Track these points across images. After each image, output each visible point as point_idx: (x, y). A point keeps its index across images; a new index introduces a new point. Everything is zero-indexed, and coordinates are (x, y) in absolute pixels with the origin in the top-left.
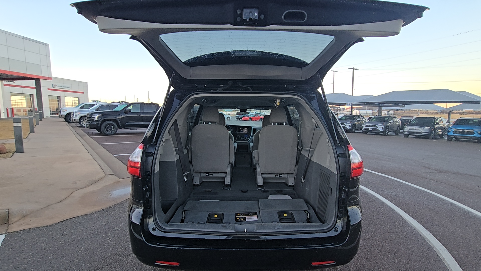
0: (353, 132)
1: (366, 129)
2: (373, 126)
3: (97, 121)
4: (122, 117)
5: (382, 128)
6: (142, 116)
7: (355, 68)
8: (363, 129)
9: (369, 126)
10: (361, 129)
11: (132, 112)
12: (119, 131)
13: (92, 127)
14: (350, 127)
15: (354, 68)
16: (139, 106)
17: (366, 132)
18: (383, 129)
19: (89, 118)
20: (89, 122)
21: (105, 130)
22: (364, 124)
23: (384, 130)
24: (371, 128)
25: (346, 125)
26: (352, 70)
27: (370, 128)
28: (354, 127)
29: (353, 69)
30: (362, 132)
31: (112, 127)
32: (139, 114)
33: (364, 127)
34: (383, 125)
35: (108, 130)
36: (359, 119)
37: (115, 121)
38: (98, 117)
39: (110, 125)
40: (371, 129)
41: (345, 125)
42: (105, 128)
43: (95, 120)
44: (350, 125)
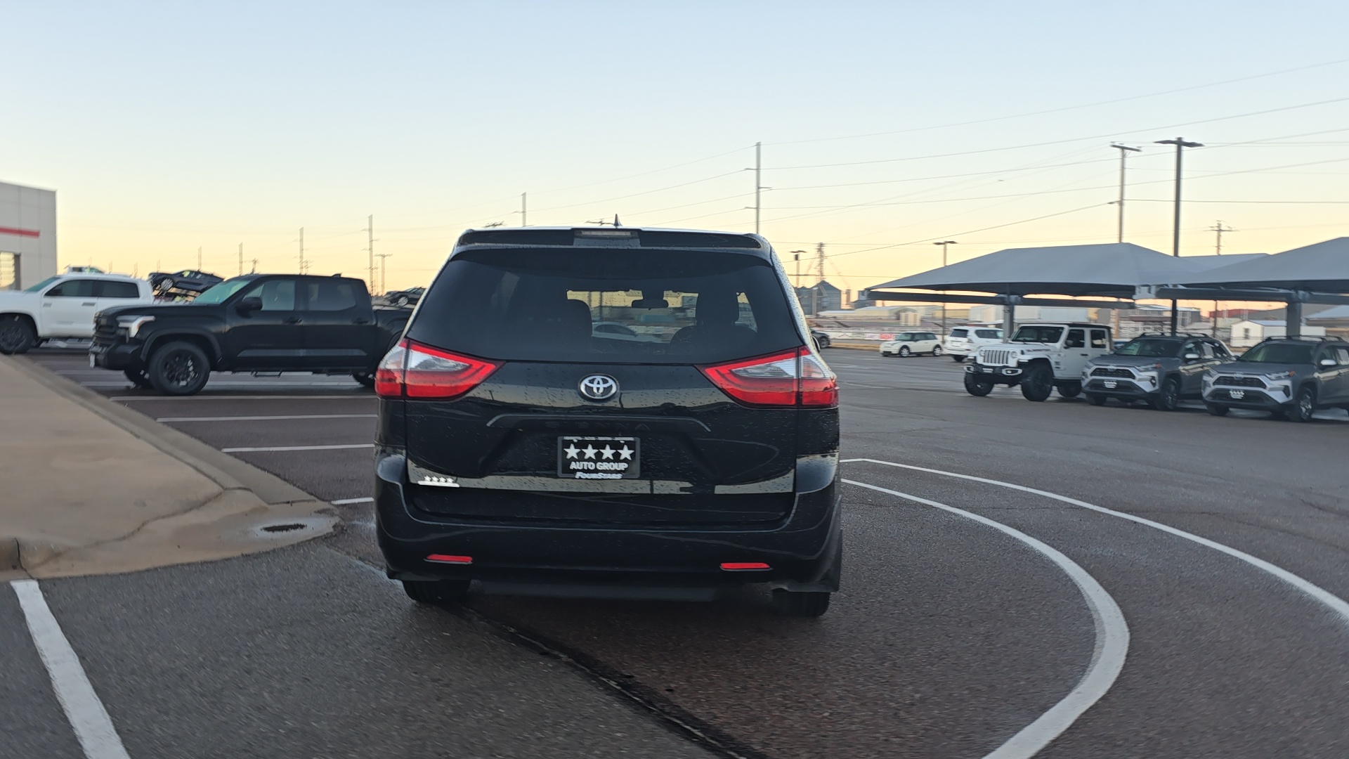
0: (1170, 407)
1: (1215, 394)
2: (1244, 382)
3: (135, 341)
4: (227, 328)
5: (1286, 390)
6: (301, 323)
7: (1186, 140)
8: (1206, 392)
9: (1232, 381)
10: (1199, 396)
11: (263, 309)
12: (217, 380)
13: (110, 363)
14: (1154, 385)
15: (1180, 139)
16: (291, 286)
17: (1220, 407)
18: (1287, 394)
19: (107, 330)
20: (108, 346)
21: (165, 374)
22: (1213, 372)
23: (1291, 398)
24: (1236, 390)
25: (1137, 377)
26: (1174, 147)
27: (1234, 390)
28: (1173, 388)
29: (1180, 143)
30: (1204, 407)
31: (190, 363)
32: (290, 316)
33: (1211, 383)
34: (1289, 376)
35: (173, 376)
36: (1197, 353)
37: (202, 341)
38: (142, 327)
39: (184, 356)
40: (1237, 393)
41: (1133, 377)
42: (166, 366)
43: (130, 338)
44: (1153, 378)
